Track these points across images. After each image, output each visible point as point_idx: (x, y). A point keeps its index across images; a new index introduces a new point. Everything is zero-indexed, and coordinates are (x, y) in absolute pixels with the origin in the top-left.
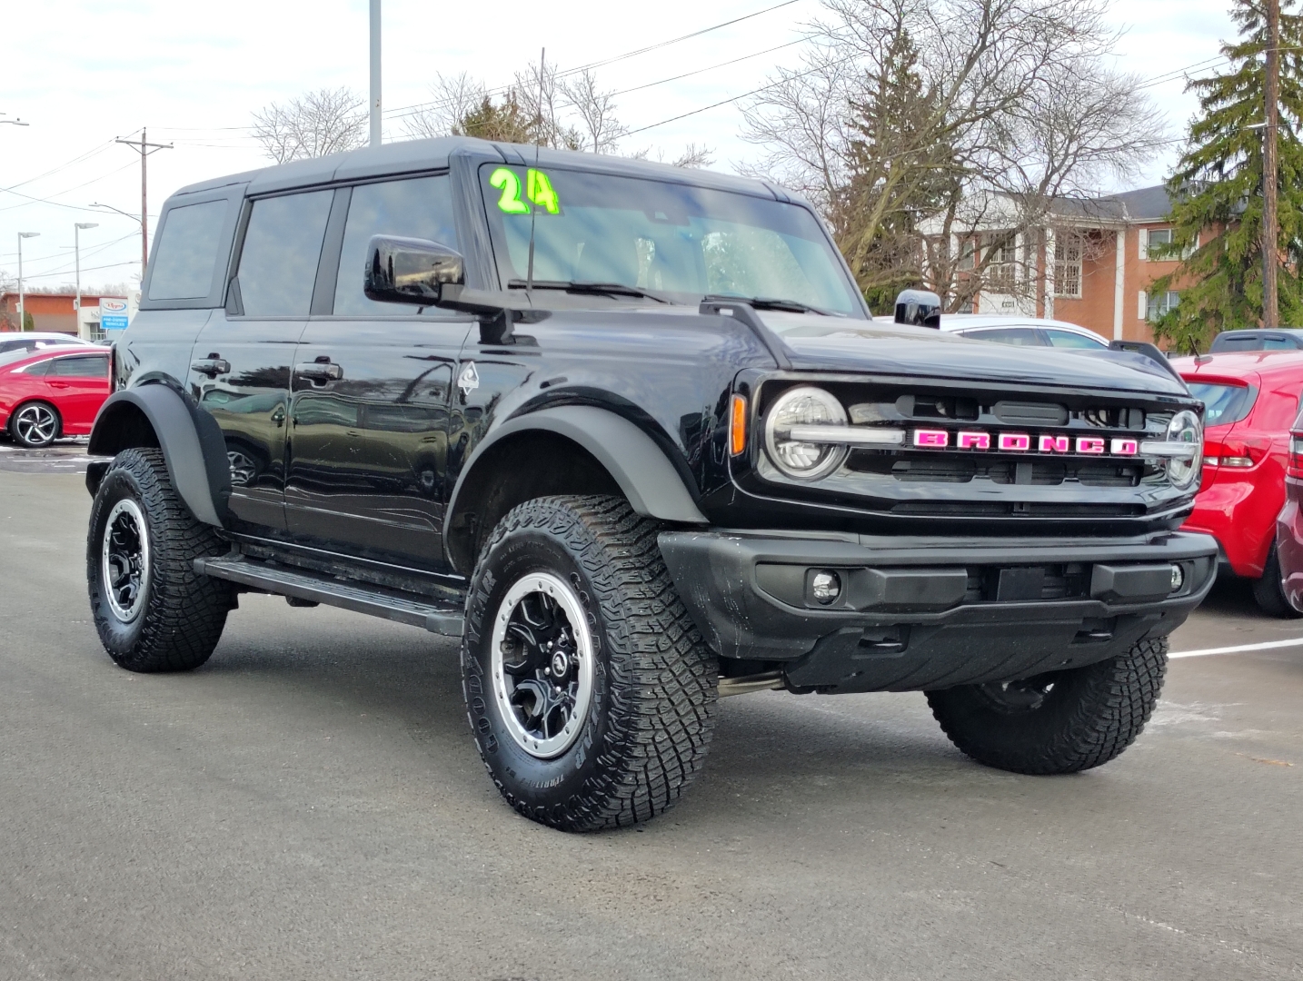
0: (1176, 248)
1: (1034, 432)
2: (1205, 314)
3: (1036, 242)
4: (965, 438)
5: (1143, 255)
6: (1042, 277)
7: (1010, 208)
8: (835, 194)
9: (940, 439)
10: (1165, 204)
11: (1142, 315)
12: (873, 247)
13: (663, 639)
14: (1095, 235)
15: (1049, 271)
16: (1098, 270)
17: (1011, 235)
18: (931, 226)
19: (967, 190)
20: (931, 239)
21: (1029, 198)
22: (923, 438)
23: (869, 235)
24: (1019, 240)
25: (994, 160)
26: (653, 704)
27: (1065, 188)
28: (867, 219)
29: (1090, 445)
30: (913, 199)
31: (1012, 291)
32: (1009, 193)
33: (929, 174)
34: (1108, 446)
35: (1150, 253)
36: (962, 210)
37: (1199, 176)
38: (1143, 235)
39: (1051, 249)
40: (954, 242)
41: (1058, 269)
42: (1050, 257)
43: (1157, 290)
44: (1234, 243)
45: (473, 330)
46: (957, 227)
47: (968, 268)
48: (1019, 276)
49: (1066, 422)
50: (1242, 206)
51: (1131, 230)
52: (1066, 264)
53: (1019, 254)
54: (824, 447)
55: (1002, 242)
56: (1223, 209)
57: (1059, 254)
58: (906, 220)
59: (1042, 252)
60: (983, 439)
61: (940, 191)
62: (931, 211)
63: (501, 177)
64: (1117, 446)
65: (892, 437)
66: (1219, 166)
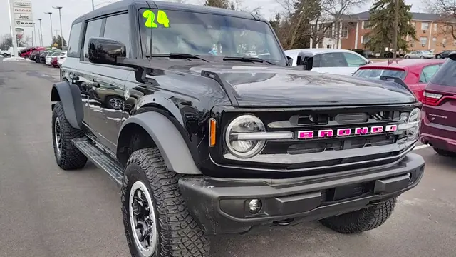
0: (371, 26)
1: (353, 127)
2: (377, 42)
3: (338, 26)
4: (322, 132)
5: (363, 28)
6: (338, 34)
7: (332, 17)
8: (291, 15)
9: (310, 134)
10: (369, 16)
11: (362, 42)
12: (299, 27)
13: (183, 223)
14: (352, 23)
15: (340, 32)
16: (352, 32)
17: (332, 24)
18: (313, 22)
19: (322, 14)
20: (313, 25)
21: (336, 15)
22: (302, 134)
23: (298, 25)
24: (333, 25)
25: (328, 6)
26: (179, 252)
27: (345, 12)
28: (298, 21)
29: (377, 129)
30: (309, 16)
31: (331, 37)
32: (332, 14)
33: (313, 10)
34: (384, 129)
35: (365, 27)
36: (320, 18)
37: (377, 8)
38: (363, 23)
39: (341, 27)
40: (318, 26)
41: (343, 32)
42: (341, 29)
43: (366, 36)
44: (385, 24)
45: (133, 74)
46: (319, 22)
47: (321, 32)
48: (333, 34)
49: (367, 120)
50: (387, 16)
51: (360, 22)
52: (344, 30)
53: (333, 28)
54: (254, 142)
55: (330, 26)
56: (383, 16)
57: (343, 28)
58: (308, 21)
59: (339, 28)
60: (330, 132)
61: (315, 14)
62: (313, 19)
63: (147, 14)
64: (388, 128)
65: (286, 135)
66: (382, 6)
